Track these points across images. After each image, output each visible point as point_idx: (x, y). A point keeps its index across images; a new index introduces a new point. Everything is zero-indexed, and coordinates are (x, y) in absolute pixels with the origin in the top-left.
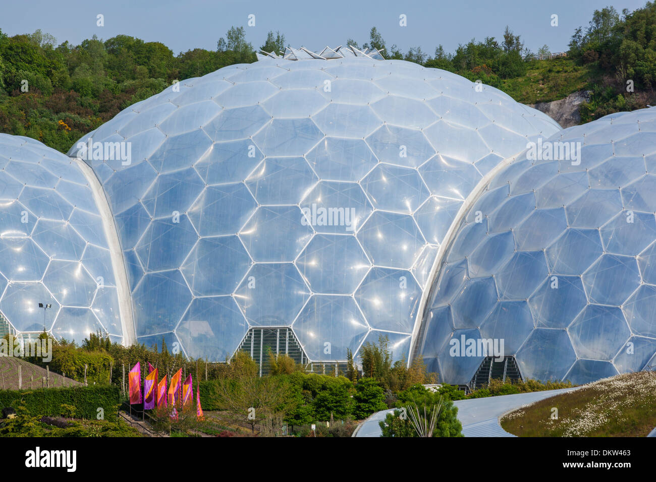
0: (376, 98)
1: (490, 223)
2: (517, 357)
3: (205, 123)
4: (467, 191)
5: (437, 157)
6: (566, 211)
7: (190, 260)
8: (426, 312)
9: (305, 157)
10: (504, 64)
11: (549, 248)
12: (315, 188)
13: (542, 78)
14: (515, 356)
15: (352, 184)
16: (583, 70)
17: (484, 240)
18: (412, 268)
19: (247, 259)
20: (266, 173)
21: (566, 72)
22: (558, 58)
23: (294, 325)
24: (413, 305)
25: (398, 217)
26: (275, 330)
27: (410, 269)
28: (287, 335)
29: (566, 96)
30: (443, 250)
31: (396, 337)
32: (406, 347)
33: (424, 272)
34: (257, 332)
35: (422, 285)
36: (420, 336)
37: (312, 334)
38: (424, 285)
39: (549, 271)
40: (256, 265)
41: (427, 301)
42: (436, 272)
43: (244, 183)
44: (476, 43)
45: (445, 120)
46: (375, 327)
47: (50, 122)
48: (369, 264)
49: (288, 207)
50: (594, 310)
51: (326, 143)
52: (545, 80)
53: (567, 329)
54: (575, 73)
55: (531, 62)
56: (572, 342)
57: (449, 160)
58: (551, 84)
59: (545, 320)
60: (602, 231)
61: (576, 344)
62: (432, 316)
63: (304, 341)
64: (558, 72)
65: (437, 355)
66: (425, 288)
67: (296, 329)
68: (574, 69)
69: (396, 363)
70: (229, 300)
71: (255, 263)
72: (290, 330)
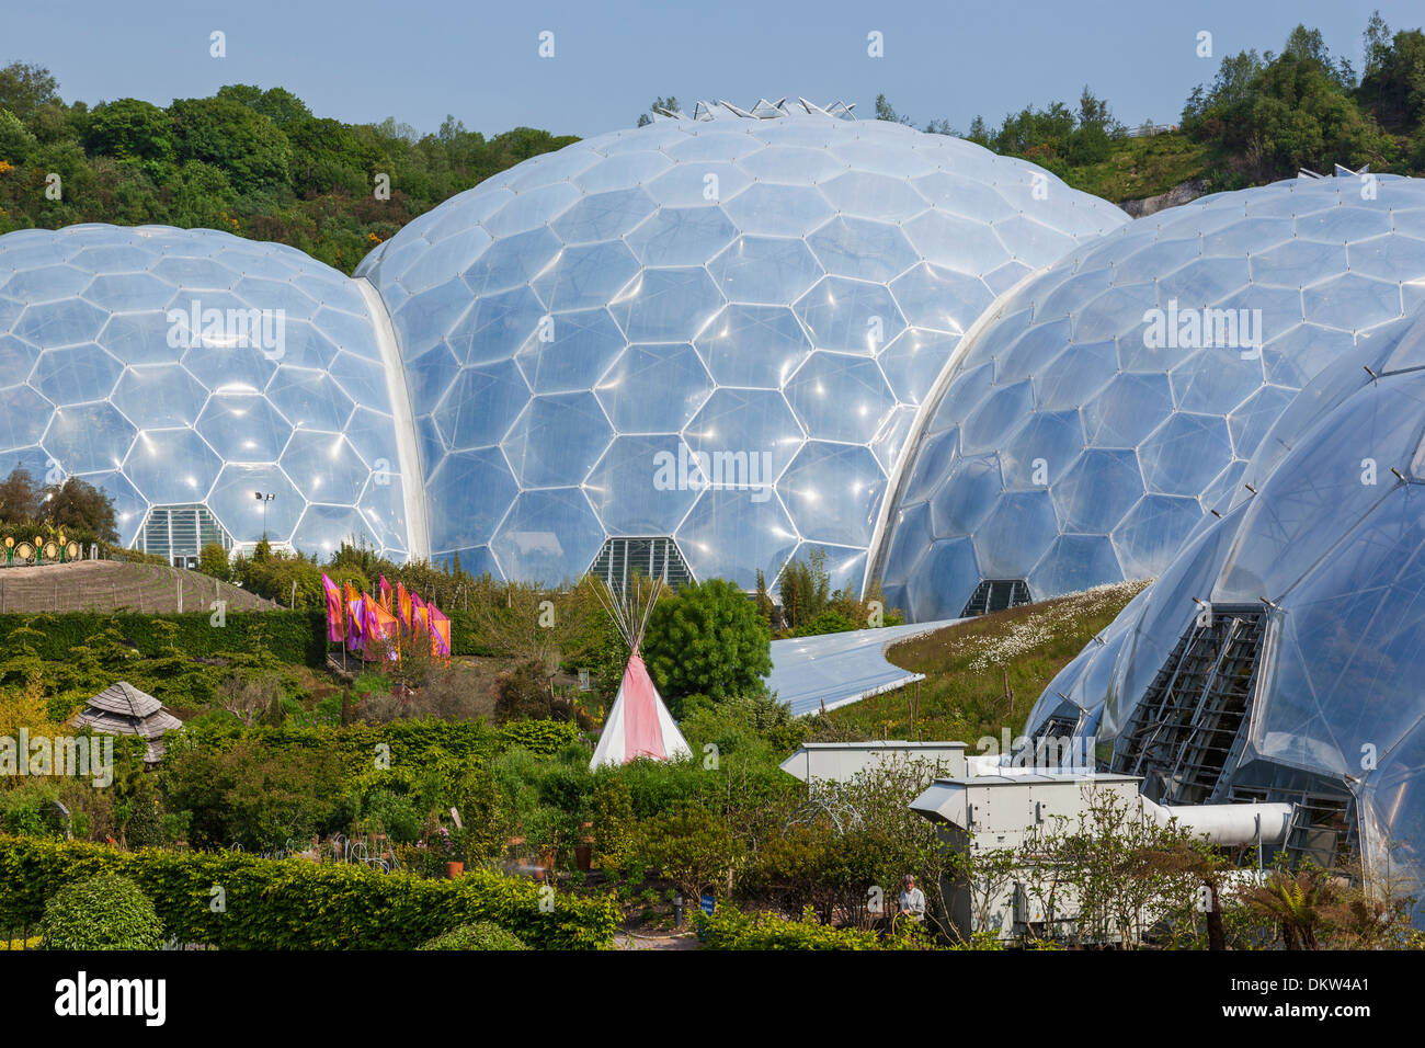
0: (828, 176)
1: (998, 370)
2: (1030, 582)
3: (554, 217)
4: (967, 322)
5: (921, 266)
6: (1117, 346)
7: (516, 433)
8: (893, 513)
9: (706, 267)
10: (1076, 144)
11: (1086, 407)
12: (720, 316)
13: (1135, 163)
14: (1027, 580)
15: (781, 309)
16: (1200, 150)
17: (987, 396)
18: (871, 442)
19: (606, 430)
20: (642, 295)
21: (1173, 153)
22: (1164, 134)
23: (679, 534)
24: (872, 503)
25: (852, 361)
26: (647, 541)
27: (869, 445)
28: (667, 550)
29: (1169, 190)
30: (924, 415)
31: (844, 553)
32: (859, 569)
33: (891, 451)
34: (619, 544)
35: (887, 470)
36: (882, 552)
37: (704, 547)
38: (890, 470)
39: (1086, 440)
40: (621, 437)
41: (895, 496)
42: (912, 449)
43: (608, 308)
44: (1034, 112)
45: (937, 209)
46: (809, 538)
47: (354, 236)
48: (801, 436)
49: (673, 346)
50: (1157, 503)
51: (742, 243)
52: (1140, 166)
53: (1111, 535)
54: (1188, 155)
55: (1121, 140)
56: (1118, 556)
57: (939, 271)
58: (1149, 172)
59: (1076, 522)
60: (1174, 376)
61: (1126, 559)
62: (902, 519)
63: (694, 562)
64: (1162, 154)
65: (906, 581)
66: (893, 474)
67: (680, 539)
68: (1186, 149)
69: (836, 593)
70: (574, 494)
71: (619, 435)
72: (671, 541)
